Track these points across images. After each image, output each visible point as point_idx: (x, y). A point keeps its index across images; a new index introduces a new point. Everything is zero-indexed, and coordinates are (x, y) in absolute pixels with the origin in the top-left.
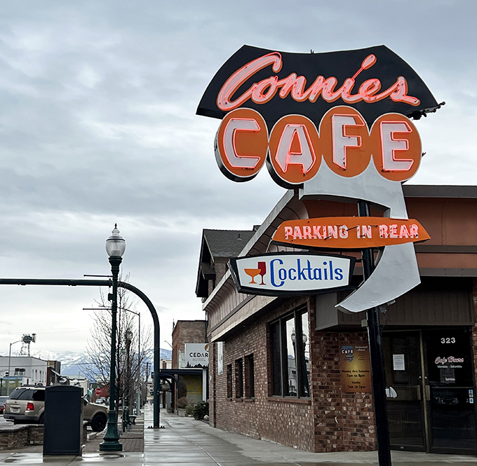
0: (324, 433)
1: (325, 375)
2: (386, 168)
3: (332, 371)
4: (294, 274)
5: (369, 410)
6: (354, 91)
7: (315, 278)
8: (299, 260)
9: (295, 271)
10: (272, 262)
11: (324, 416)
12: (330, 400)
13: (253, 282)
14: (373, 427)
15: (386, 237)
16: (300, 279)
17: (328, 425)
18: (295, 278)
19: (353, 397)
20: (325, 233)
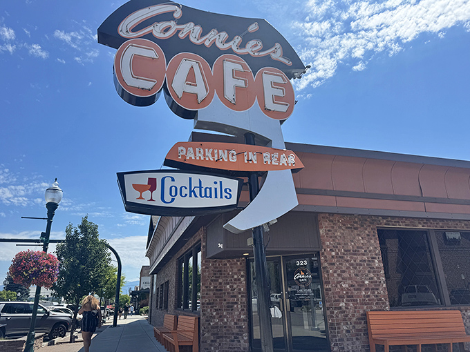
0: (209, 342)
1: (211, 293)
2: (267, 107)
3: (217, 290)
4: (185, 192)
5: (244, 320)
6: (242, 46)
7: (206, 196)
8: (190, 179)
9: (186, 188)
10: (163, 180)
11: (209, 326)
12: (214, 314)
13: (141, 198)
14: (247, 334)
15: (269, 163)
16: (191, 196)
17: (212, 334)
18: (186, 195)
19: (232, 310)
20: (216, 156)
